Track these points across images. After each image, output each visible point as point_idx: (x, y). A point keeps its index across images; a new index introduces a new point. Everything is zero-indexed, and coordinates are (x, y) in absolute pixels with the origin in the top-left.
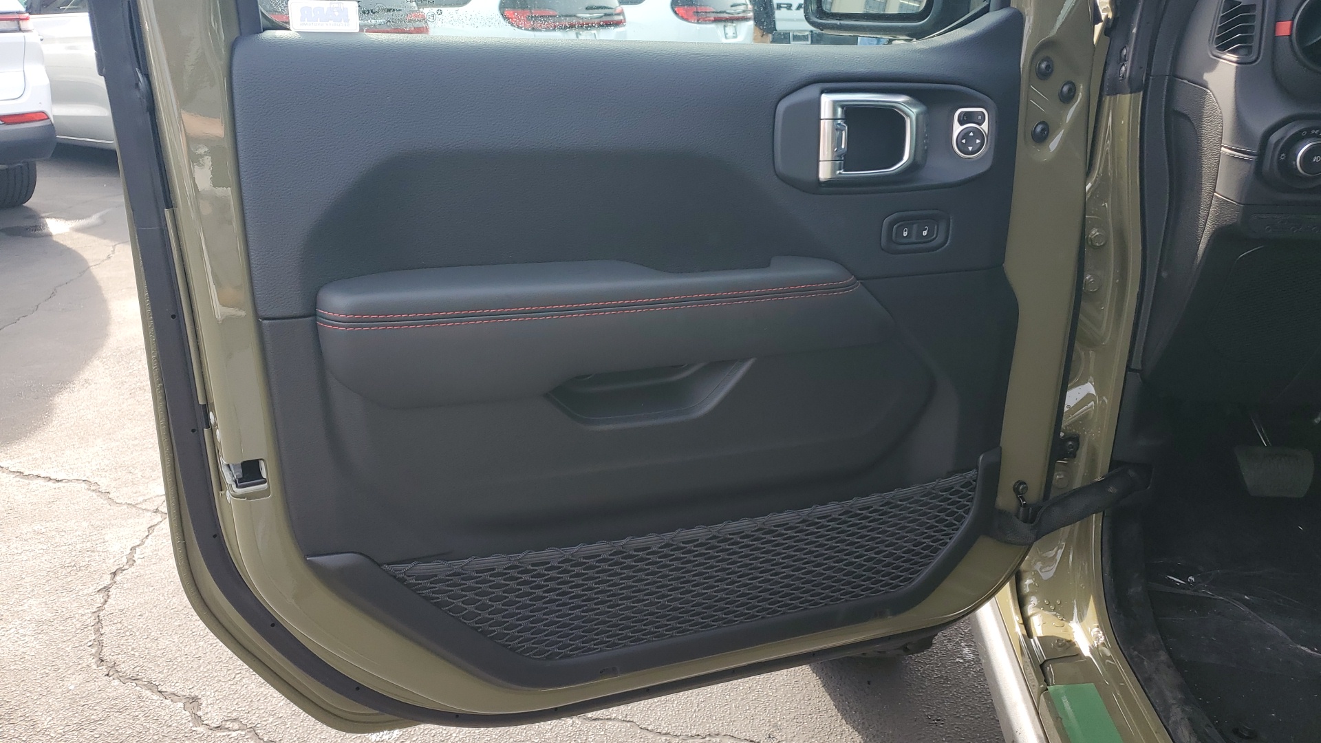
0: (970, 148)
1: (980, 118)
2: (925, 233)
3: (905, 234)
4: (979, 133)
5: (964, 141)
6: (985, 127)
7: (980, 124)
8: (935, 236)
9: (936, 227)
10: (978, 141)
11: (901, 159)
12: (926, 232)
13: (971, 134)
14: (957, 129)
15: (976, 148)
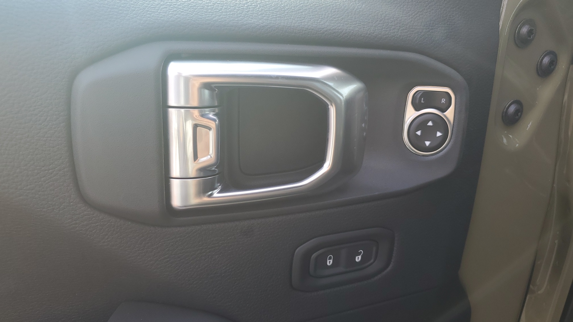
0: (427, 143)
1: (443, 101)
2: (358, 259)
3: (329, 262)
4: (441, 123)
5: (419, 133)
6: (450, 114)
7: (443, 110)
8: (372, 261)
9: (374, 249)
10: (439, 134)
11: (320, 166)
12: (360, 257)
13: (430, 124)
14: (411, 114)
15: (436, 143)
